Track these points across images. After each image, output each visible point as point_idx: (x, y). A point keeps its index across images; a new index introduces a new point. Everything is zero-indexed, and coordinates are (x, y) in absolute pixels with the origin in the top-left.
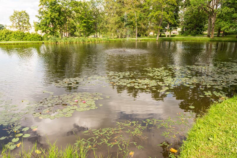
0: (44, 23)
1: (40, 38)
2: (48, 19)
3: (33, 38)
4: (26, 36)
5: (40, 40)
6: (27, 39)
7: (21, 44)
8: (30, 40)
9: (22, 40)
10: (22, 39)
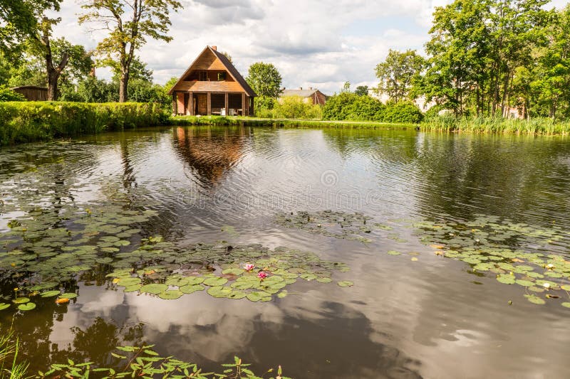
0: (434, 78)
1: (416, 117)
2: (443, 65)
3: (398, 116)
4: (384, 108)
5: (413, 122)
6: (383, 117)
7: (362, 127)
8: (390, 120)
9: (372, 119)
10: (371, 116)
